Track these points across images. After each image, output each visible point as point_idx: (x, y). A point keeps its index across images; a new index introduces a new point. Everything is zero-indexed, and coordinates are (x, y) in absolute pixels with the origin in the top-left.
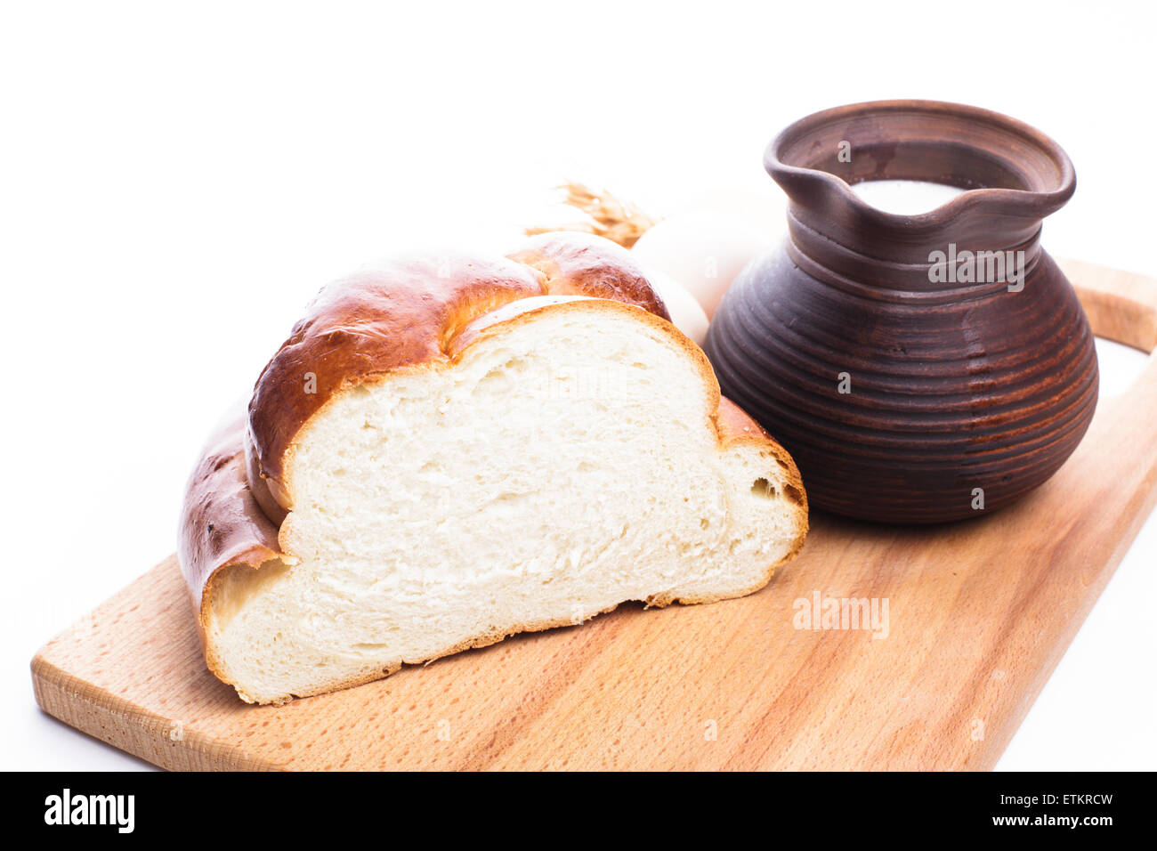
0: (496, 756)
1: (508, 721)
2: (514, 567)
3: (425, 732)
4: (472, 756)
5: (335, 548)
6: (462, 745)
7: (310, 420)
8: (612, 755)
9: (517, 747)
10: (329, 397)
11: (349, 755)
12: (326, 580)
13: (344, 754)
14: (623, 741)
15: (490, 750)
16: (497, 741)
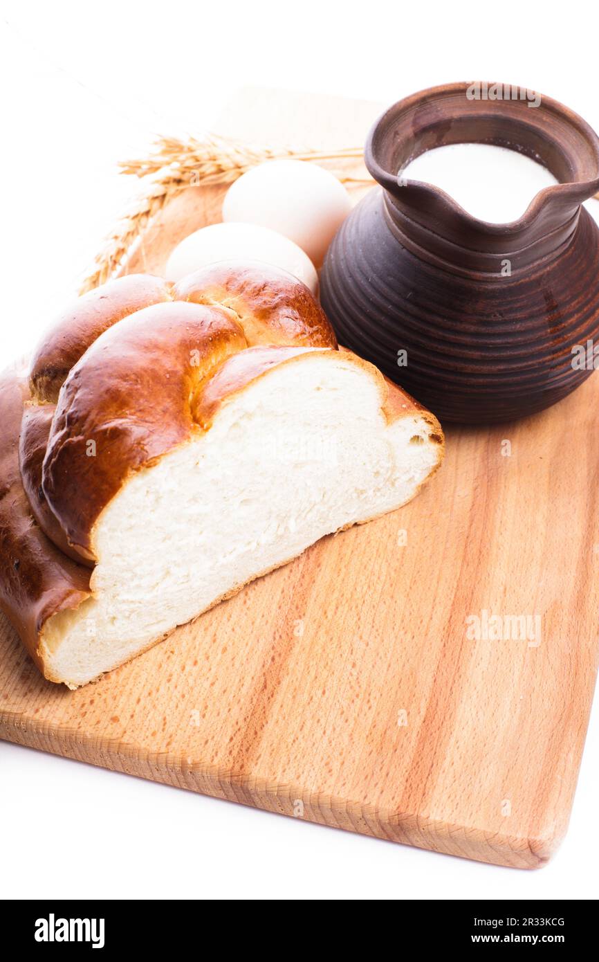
0: (272, 696)
1: (270, 661)
2: (249, 543)
3: (213, 684)
4: (255, 700)
5: (129, 575)
6: (244, 690)
7: (108, 505)
8: (355, 678)
9: (284, 683)
10: (120, 486)
11: (165, 719)
12: (124, 596)
13: (160, 718)
14: (358, 663)
15: (266, 691)
16: (268, 682)
